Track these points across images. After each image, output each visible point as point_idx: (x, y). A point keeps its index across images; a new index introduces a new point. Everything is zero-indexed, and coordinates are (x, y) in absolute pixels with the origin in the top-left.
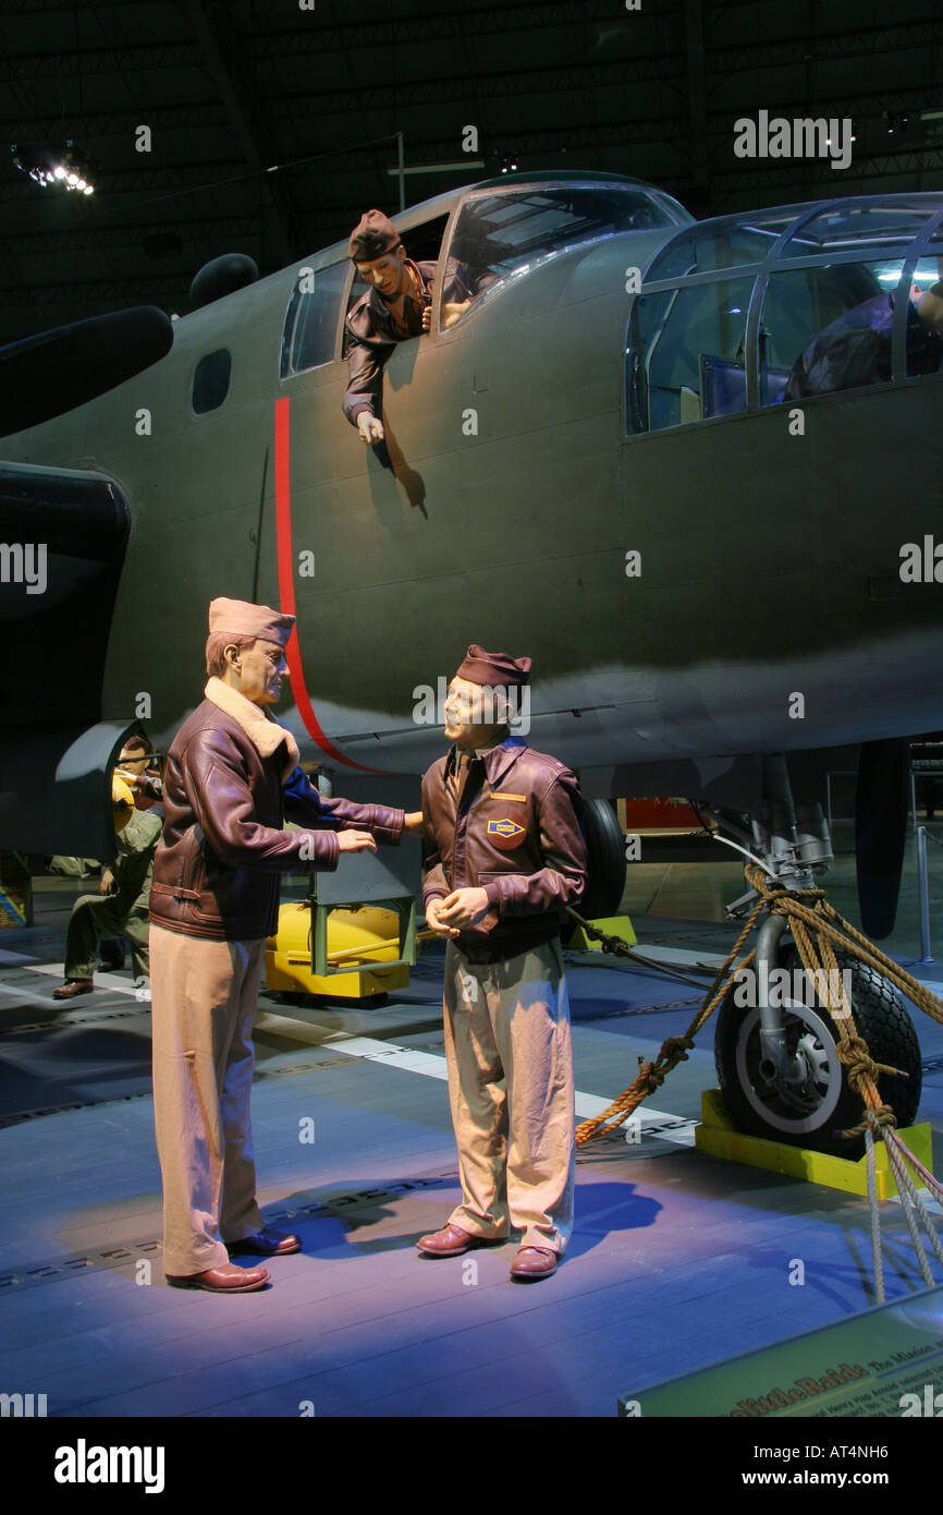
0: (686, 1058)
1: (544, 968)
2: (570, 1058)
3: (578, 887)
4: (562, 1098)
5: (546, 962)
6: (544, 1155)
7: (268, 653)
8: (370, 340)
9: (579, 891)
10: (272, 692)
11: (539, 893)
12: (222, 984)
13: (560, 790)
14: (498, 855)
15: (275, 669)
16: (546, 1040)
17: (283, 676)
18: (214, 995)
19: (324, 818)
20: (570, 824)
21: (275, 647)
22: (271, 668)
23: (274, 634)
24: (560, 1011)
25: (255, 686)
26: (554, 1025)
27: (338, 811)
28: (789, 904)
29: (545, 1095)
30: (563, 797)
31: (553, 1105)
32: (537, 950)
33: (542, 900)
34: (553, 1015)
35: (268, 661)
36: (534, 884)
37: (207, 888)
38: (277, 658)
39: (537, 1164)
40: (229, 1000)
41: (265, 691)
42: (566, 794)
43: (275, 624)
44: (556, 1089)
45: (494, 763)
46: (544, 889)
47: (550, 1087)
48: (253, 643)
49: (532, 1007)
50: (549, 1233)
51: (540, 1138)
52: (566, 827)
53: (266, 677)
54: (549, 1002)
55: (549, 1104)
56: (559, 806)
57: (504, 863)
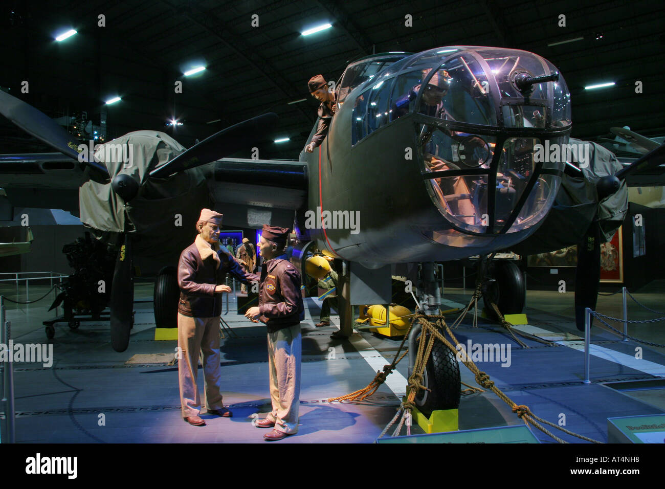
0: (392, 373)
1: (285, 336)
2: (294, 369)
3: (290, 309)
4: (291, 382)
5: (285, 334)
6: (286, 400)
7: (211, 226)
8: (323, 117)
9: (290, 311)
10: (212, 239)
11: (276, 311)
12: (192, 330)
13: (286, 275)
14: (270, 296)
15: (214, 231)
16: (285, 361)
17: (217, 234)
18: (189, 334)
19: (244, 280)
20: (289, 287)
21: (214, 225)
22: (212, 231)
23: (213, 220)
24: (291, 352)
25: (207, 237)
26: (288, 356)
27: (249, 277)
28: (423, 321)
29: (285, 380)
30: (288, 278)
31: (289, 384)
32: (282, 330)
33: (277, 313)
34: (288, 352)
35: (211, 229)
36: (275, 307)
37: (188, 300)
38: (215, 228)
39: (284, 403)
40: (195, 336)
41: (210, 238)
42: (289, 277)
43: (213, 217)
44: (289, 378)
45: (271, 264)
46: (278, 309)
47: (287, 377)
48: (206, 223)
49: (280, 349)
50: (283, 426)
51: (284, 394)
52: (288, 288)
53: (210, 234)
54: (286, 348)
55: (288, 383)
56: (286, 281)
57: (270, 299)
